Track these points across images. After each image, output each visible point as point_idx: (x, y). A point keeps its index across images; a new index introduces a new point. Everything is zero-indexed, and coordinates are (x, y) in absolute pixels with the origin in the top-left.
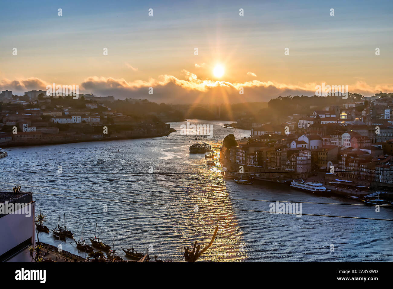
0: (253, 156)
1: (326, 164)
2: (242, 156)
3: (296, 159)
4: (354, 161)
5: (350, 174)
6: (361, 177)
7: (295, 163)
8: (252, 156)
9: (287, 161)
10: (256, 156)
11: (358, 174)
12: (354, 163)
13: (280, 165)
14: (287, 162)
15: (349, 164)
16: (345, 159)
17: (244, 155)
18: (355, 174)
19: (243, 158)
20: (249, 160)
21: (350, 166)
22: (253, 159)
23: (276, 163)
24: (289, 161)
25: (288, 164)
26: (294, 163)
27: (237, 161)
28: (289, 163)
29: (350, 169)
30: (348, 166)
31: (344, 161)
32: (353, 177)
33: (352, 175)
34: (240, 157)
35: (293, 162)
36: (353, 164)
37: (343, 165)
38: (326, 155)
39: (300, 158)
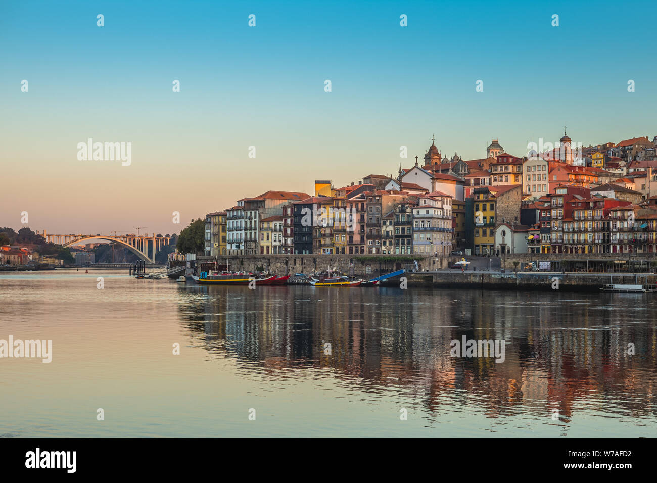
0: (278, 223)
1: (493, 234)
2: (246, 229)
3: (411, 216)
4: (592, 204)
5: (579, 242)
6: (615, 248)
7: (409, 229)
8: (274, 223)
9: (385, 223)
10: (289, 221)
11: (604, 241)
12: (591, 209)
13: (362, 238)
14: (384, 228)
15: (576, 214)
16: (561, 201)
17: (251, 223)
18: (594, 241)
19: (248, 232)
20: (268, 234)
21: (579, 220)
22: (280, 231)
23: (351, 234)
24: (391, 224)
25: (388, 232)
26: (406, 227)
27: (228, 247)
28: (390, 229)
29: (579, 228)
30: (574, 221)
31: (557, 207)
32: (590, 251)
33: (587, 247)
34: (239, 233)
35: (400, 227)
36: (588, 213)
37: (557, 219)
38: (492, 209)
39: (423, 212)
